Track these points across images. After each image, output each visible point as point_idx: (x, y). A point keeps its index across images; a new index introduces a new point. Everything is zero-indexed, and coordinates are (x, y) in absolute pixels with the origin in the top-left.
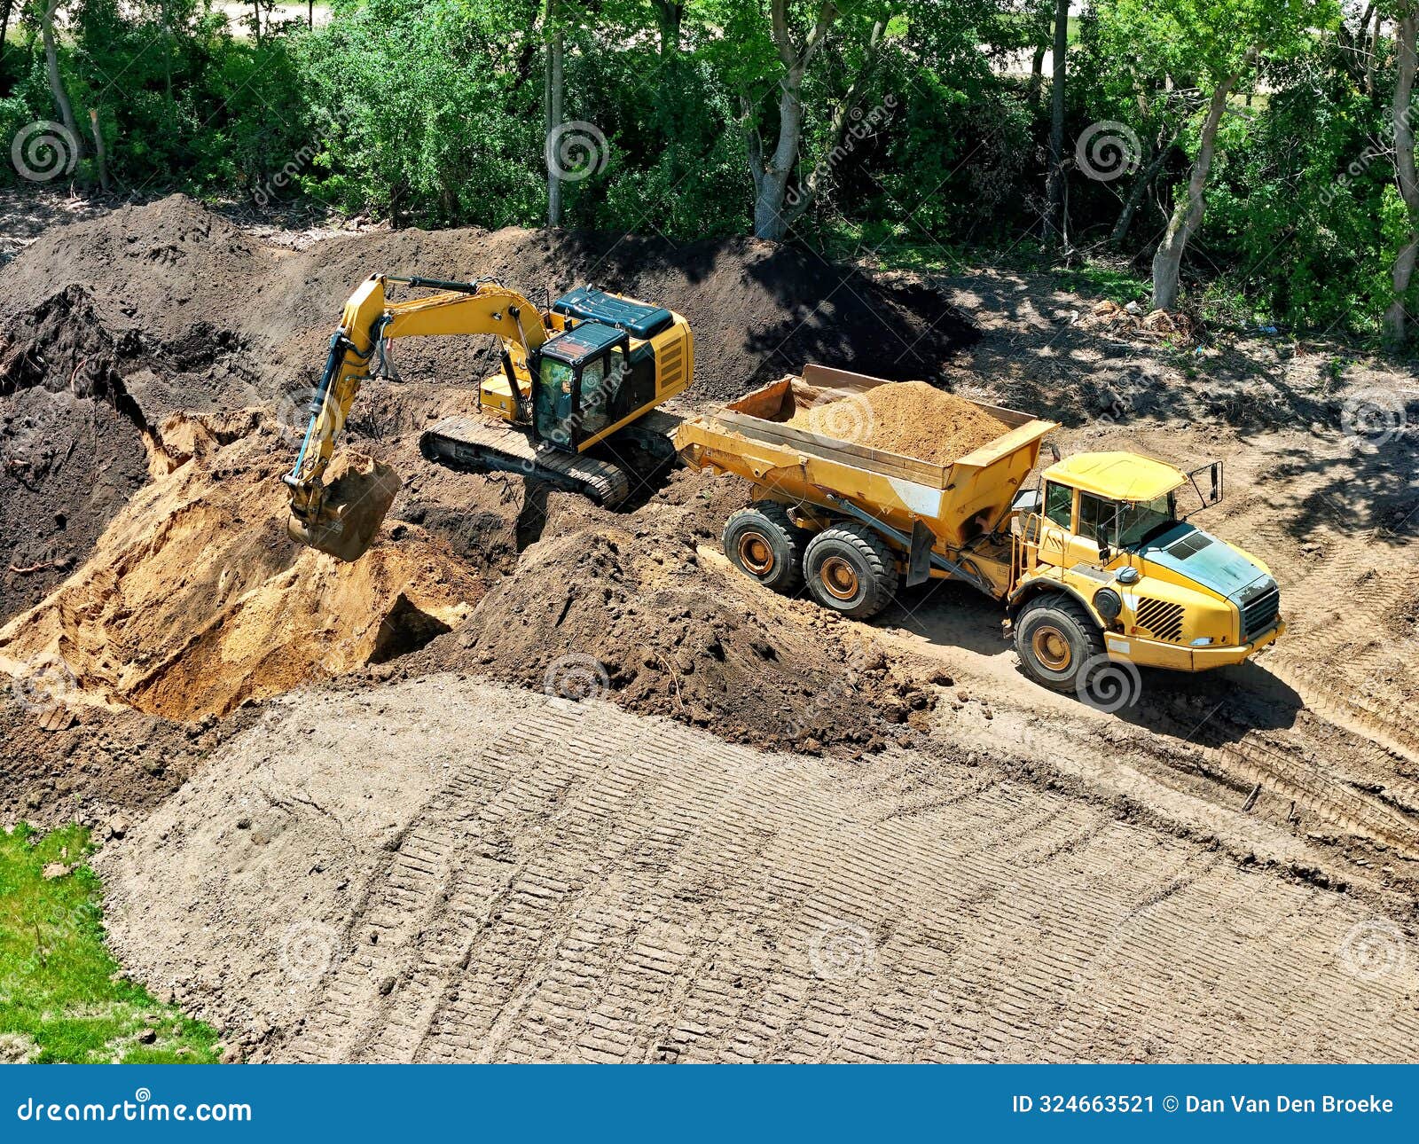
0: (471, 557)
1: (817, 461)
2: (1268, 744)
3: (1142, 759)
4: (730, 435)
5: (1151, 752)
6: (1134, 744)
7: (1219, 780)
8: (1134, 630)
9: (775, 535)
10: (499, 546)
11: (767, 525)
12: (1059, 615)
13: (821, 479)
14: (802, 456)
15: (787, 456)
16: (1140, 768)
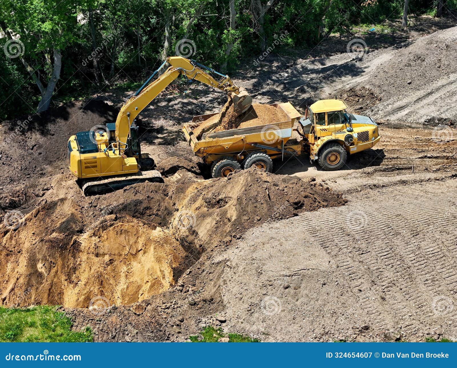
0: (136, 216)
1: (247, 136)
2: (390, 159)
3: (379, 174)
4: (214, 140)
5: (381, 171)
6: (376, 171)
7: (402, 169)
8: (357, 143)
9: (235, 164)
10: (145, 208)
11: (231, 163)
12: (335, 148)
13: (248, 141)
14: (242, 136)
15: (237, 138)
16: (381, 176)
